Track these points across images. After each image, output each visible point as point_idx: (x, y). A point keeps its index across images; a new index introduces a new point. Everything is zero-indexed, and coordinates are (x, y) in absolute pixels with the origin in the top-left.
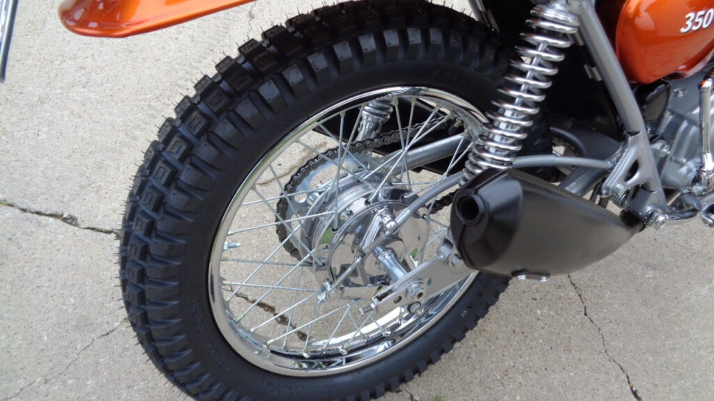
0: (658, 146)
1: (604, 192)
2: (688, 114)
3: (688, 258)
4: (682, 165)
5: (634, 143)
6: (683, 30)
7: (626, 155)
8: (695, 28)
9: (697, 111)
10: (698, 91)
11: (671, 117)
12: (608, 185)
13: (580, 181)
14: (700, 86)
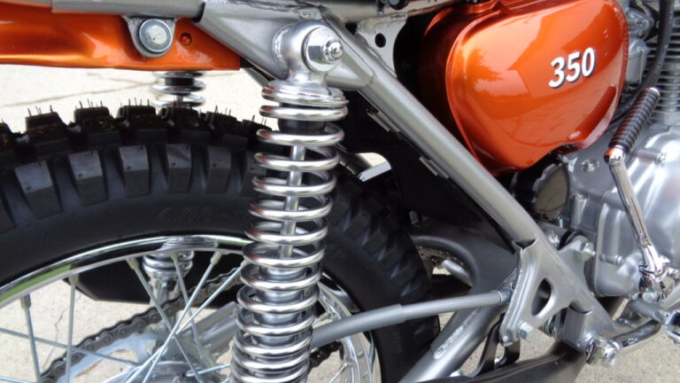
0: (575, 245)
1: (505, 338)
2: (606, 194)
3: (670, 359)
4: (619, 265)
5: (531, 257)
6: (553, 84)
7: (523, 278)
8: (570, 78)
9: (615, 190)
10: (606, 166)
11: (585, 201)
12: (509, 326)
13: (469, 323)
14: (607, 158)
